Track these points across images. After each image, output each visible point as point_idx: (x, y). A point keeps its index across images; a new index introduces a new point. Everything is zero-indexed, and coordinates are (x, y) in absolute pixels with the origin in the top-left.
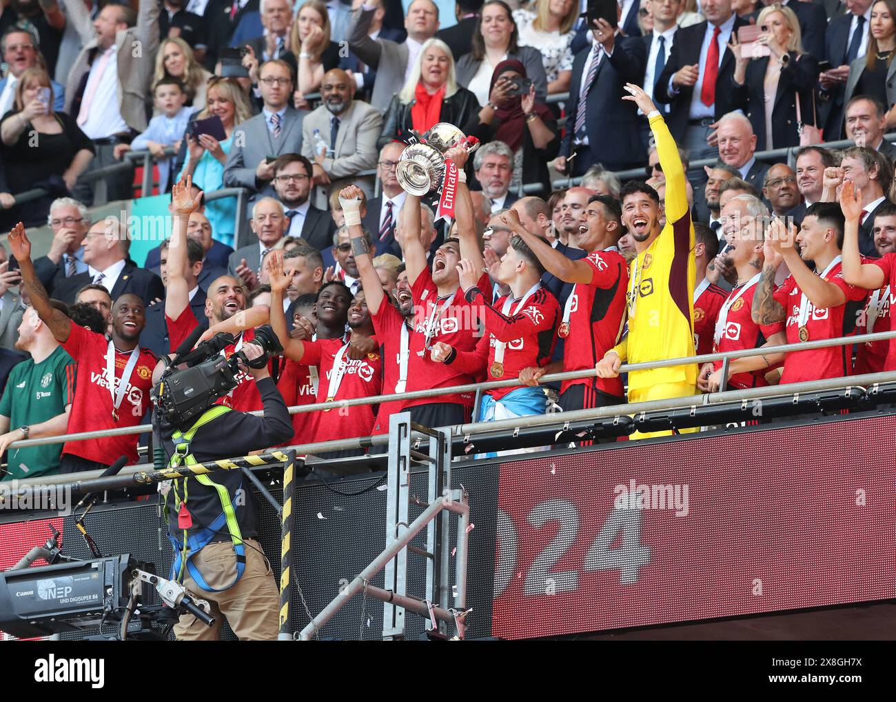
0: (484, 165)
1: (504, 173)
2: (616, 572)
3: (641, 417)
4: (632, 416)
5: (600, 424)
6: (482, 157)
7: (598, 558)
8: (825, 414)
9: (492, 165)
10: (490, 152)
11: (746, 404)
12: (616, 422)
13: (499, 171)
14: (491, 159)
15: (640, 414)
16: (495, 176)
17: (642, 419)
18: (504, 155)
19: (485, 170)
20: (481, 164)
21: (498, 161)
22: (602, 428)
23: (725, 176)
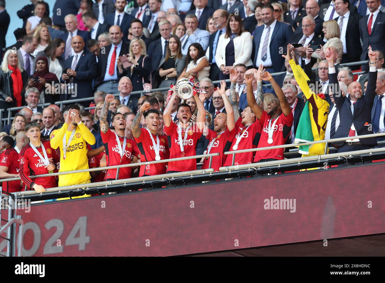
0: (29, 96)
1: (36, 99)
2: (77, 246)
3: (87, 189)
4: (84, 189)
5: (72, 192)
6: (29, 93)
7: (71, 241)
8: (154, 188)
9: (32, 96)
10: (32, 91)
11: (125, 184)
12: (78, 191)
13: (35, 98)
14: (32, 94)
15: (86, 188)
16: (33, 100)
17: (87, 190)
18: (37, 93)
19: (29, 98)
20: (28, 96)
21: (34, 95)
22: (73, 193)
23: (117, 102)
